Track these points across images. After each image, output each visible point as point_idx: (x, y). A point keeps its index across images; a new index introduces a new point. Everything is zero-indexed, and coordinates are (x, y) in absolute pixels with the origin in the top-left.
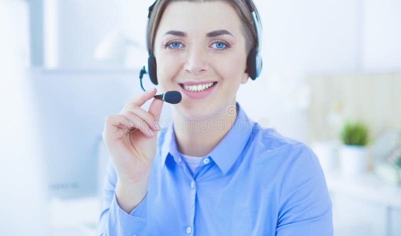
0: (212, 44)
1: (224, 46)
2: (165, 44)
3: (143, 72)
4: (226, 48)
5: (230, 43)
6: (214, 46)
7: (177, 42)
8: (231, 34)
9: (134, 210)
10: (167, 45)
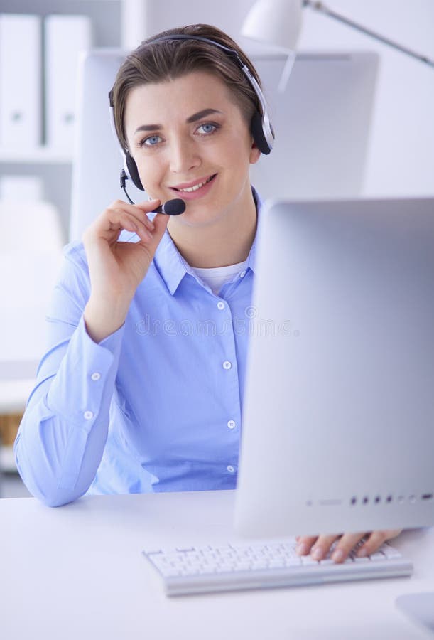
0: (197, 129)
1: (214, 127)
2: (139, 142)
3: (124, 178)
4: (215, 130)
5: (219, 123)
6: (201, 131)
7: (153, 135)
8: (218, 112)
9: (105, 340)
10: (142, 143)
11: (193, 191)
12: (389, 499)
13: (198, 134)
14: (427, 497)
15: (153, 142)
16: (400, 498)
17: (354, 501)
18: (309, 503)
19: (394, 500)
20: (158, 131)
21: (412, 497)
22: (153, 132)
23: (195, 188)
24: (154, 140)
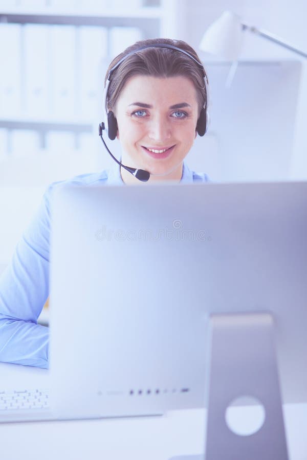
1: (183, 115)
2: (131, 112)
5: (188, 113)
8: (189, 106)
10: (133, 113)
11: (159, 154)
12: (157, 392)
13: (173, 117)
14: (185, 390)
15: (139, 114)
16: (166, 391)
17: (132, 392)
18: (100, 393)
19: (161, 392)
20: (147, 109)
21: (174, 391)
22: (143, 108)
23: (161, 151)
24: (141, 113)
